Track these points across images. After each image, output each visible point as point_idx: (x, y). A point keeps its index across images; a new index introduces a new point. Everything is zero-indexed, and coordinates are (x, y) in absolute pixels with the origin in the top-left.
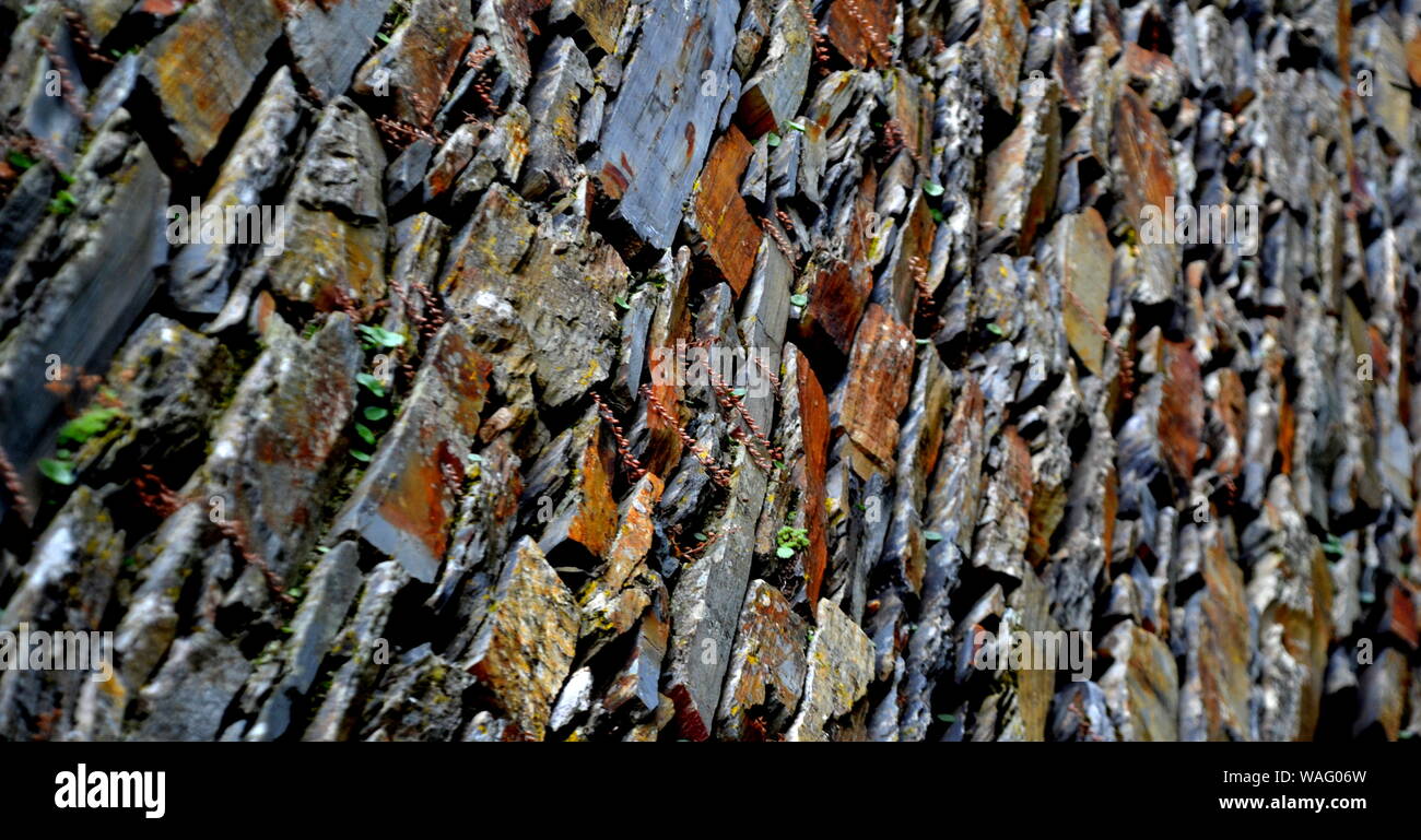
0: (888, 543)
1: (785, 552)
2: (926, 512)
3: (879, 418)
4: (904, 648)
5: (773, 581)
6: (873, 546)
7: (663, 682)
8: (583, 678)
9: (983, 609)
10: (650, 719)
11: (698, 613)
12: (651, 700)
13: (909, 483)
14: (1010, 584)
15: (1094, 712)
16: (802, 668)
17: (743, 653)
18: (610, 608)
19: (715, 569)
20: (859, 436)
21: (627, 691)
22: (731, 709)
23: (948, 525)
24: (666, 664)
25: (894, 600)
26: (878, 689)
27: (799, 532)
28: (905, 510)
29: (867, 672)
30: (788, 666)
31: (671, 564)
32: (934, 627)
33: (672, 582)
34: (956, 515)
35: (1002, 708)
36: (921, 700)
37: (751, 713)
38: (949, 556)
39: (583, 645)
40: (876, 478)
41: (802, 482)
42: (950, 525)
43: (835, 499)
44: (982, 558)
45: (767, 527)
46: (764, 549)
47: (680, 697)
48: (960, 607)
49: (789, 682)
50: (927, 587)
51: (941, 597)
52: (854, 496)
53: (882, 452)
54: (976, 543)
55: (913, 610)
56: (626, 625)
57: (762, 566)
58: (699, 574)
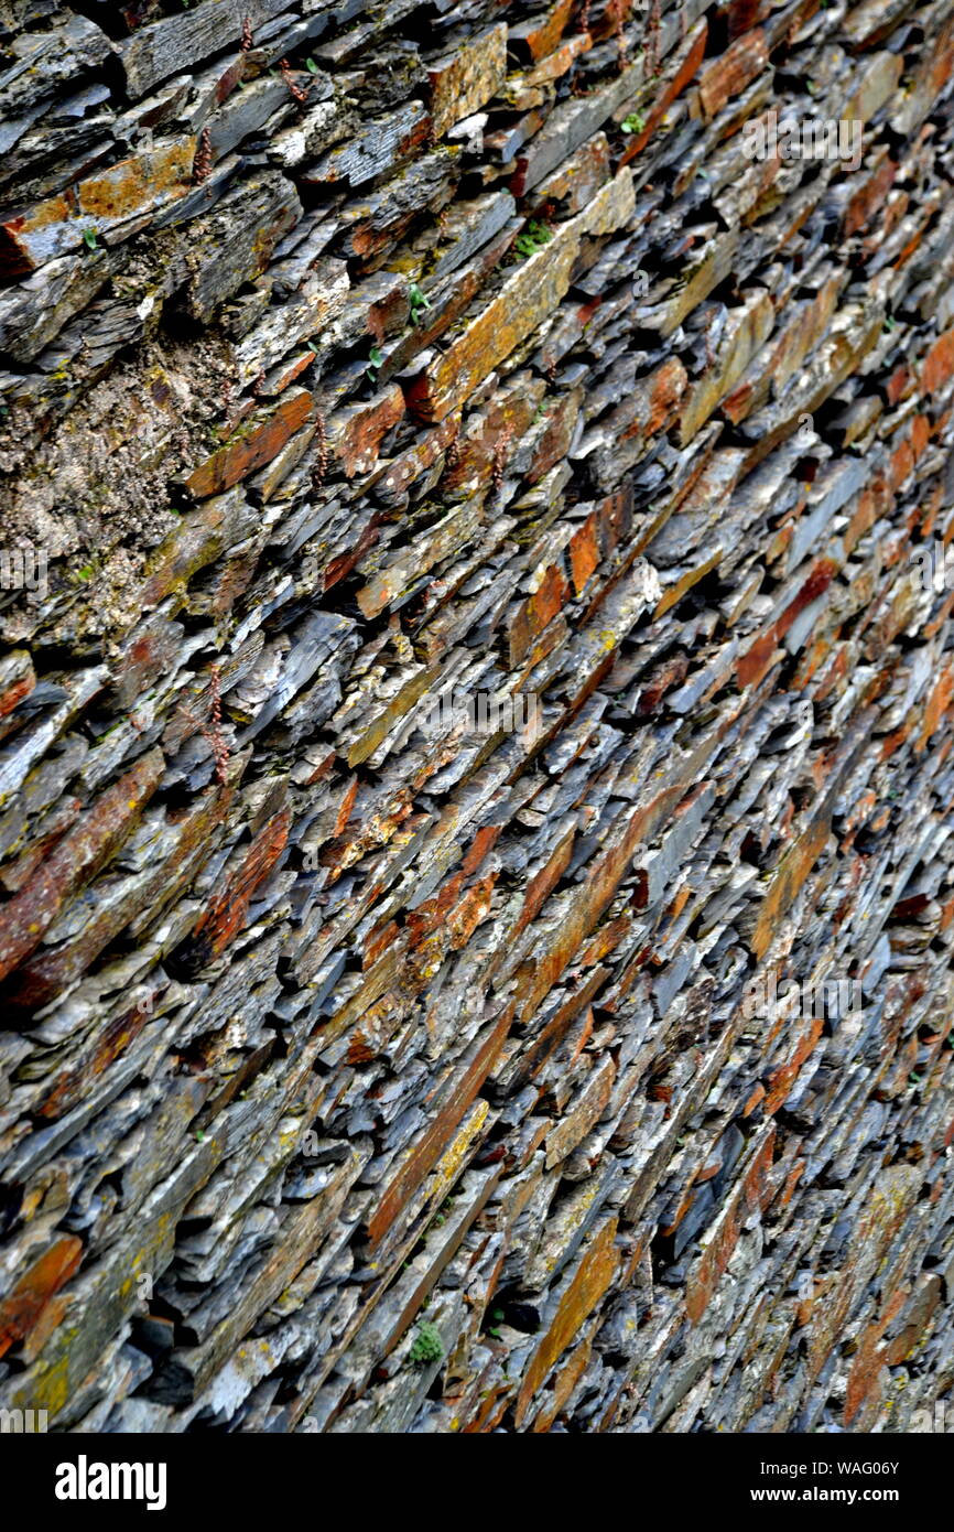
0: (679, 161)
1: (626, 128)
2: (709, 157)
3: (721, 91)
4: (648, 223)
5: (610, 139)
6: (671, 156)
7: (520, 151)
8: (482, 119)
9: (700, 230)
10: (499, 166)
11: (561, 128)
12: (508, 157)
13: (711, 137)
14: (723, 227)
15: (716, 325)
16: (592, 195)
17: (570, 165)
18: (520, 92)
19: (586, 111)
20: (705, 93)
21: (499, 143)
22: (543, 191)
23: (714, 173)
24: (528, 143)
25: (661, 193)
26: (621, 234)
27: (641, 123)
28: (700, 150)
29: (622, 221)
30: (586, 189)
31: (566, 91)
32: (670, 222)
33: (560, 101)
34: (723, 171)
35: (674, 289)
36: (638, 256)
37: (551, 200)
38: (703, 190)
39: (494, 101)
40: (697, 122)
41: (660, 97)
42: (715, 174)
43: (670, 118)
44: (719, 203)
45: (626, 108)
46: (617, 118)
47: (522, 165)
48: (691, 220)
49: (580, 198)
50: (681, 198)
51: (685, 209)
52: (682, 122)
53: (710, 110)
54: (721, 193)
55: (666, 205)
56: (522, 107)
57: (610, 128)
58: (576, 108)
